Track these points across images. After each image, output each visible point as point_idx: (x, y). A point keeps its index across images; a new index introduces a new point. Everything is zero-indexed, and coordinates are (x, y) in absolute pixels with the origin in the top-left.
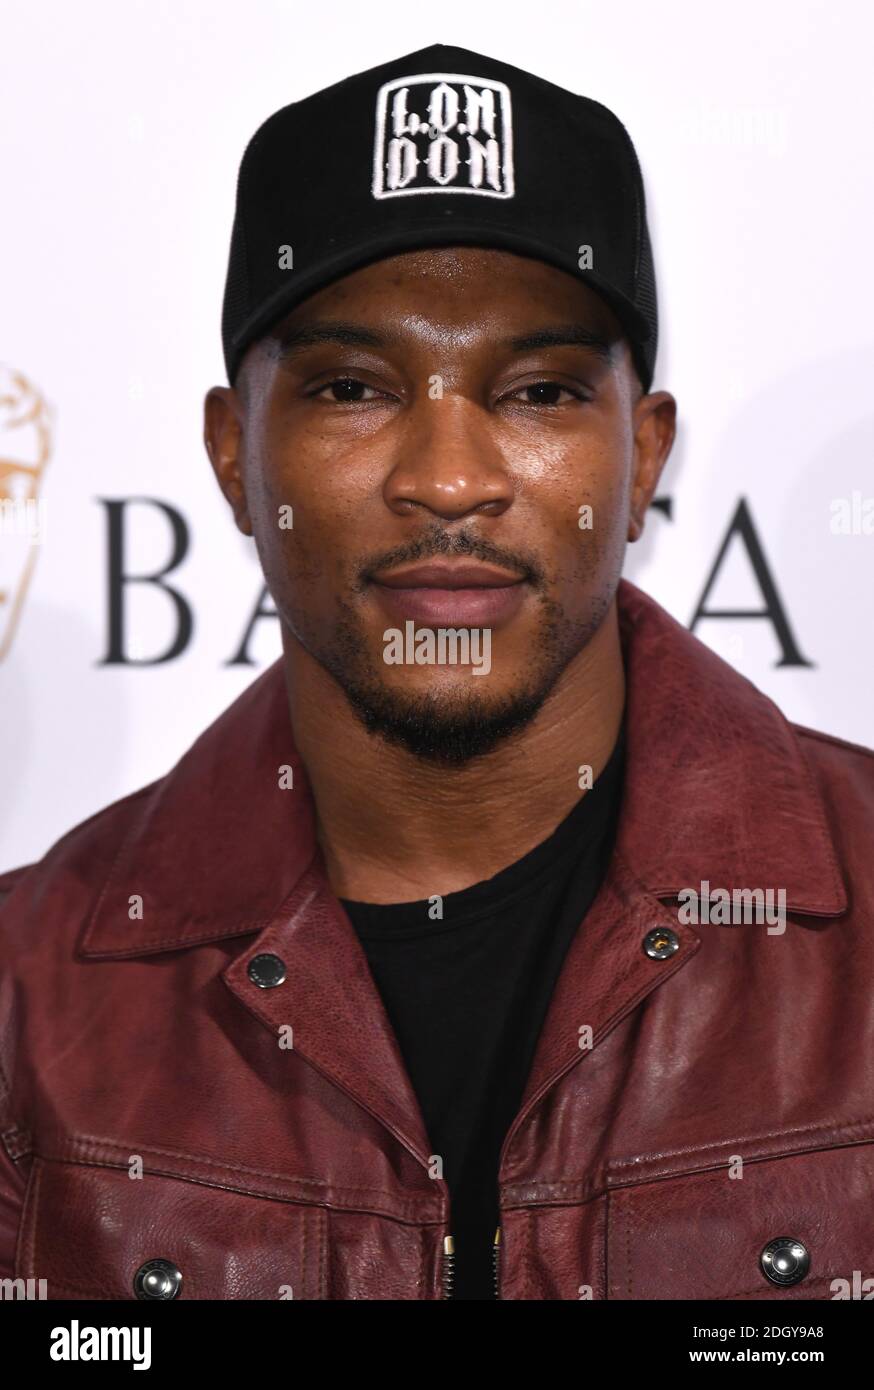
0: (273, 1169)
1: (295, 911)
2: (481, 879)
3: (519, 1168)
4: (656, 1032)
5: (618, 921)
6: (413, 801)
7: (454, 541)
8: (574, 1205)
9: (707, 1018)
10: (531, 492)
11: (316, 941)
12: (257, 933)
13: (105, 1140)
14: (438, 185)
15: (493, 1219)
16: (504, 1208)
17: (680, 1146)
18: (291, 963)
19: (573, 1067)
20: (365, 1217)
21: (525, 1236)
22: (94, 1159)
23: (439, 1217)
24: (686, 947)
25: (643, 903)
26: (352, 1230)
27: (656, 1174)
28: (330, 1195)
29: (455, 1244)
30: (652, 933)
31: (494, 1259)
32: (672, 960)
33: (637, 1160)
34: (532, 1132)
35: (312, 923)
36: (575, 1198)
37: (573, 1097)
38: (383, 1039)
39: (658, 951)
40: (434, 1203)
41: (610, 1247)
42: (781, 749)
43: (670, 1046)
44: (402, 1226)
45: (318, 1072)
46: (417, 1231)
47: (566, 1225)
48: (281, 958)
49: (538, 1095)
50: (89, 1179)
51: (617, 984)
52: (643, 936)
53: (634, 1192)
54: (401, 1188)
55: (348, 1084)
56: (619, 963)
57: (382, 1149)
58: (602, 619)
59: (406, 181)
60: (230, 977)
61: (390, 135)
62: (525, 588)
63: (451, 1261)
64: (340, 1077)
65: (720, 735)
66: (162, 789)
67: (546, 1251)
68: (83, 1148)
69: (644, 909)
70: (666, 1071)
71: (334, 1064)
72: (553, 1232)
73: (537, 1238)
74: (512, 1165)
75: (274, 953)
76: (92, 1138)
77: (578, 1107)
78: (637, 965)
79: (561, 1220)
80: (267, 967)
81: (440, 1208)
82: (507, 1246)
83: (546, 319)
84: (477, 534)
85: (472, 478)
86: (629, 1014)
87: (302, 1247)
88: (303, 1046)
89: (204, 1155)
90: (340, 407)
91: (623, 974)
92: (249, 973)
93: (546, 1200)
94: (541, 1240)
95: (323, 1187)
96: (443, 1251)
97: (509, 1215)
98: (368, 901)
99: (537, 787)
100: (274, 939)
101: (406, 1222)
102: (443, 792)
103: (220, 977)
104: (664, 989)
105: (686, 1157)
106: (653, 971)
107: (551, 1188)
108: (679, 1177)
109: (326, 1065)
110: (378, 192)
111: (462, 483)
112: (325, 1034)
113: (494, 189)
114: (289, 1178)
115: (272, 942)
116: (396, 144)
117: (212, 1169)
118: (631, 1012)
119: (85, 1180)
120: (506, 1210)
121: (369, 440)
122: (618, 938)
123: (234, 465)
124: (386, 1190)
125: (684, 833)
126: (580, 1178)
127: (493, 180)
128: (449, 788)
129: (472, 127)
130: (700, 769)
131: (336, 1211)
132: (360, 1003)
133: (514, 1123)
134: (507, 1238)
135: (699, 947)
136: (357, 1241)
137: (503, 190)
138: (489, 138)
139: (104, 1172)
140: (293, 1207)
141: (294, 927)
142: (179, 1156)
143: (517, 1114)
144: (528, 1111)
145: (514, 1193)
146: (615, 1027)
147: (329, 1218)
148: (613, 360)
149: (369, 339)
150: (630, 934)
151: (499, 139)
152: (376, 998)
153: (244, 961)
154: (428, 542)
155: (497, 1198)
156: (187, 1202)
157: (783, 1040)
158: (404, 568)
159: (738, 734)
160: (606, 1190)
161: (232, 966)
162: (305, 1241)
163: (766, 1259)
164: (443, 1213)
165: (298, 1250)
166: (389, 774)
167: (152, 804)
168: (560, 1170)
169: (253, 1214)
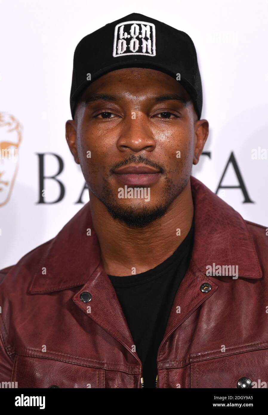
0: (88, 358)
1: (94, 279)
2: (150, 268)
3: (163, 357)
4: (205, 315)
5: (193, 281)
6: (129, 244)
7: (138, 158)
8: (180, 368)
9: (220, 310)
10: (161, 144)
11: (101, 288)
12: (83, 285)
13: (37, 349)
14: (133, 52)
15: (155, 372)
16: (159, 369)
17: (212, 350)
18: (93, 294)
19: (180, 326)
20: (116, 372)
21: (165, 378)
22: (34, 355)
23: (139, 372)
24: (213, 289)
25: (200, 276)
26: (113, 376)
27: (205, 358)
28: (106, 365)
29: (144, 380)
30: (203, 285)
31: (156, 385)
32: (209, 293)
33: (199, 354)
34: (167, 346)
35: (99, 283)
36: (180, 366)
37: (179, 335)
38: (121, 318)
39: (205, 290)
40: (137, 368)
41: (191, 381)
42: (242, 228)
43: (209, 319)
44: (128, 375)
45: (102, 328)
46: (132, 377)
47: (178, 374)
48: (90, 293)
49: (169, 335)
50: (32, 361)
51: (192, 300)
52: (200, 285)
53: (199, 364)
54: (128, 363)
55: (111, 331)
56: (193, 294)
57: (121, 351)
58: (185, 186)
59: (123, 51)
60: (75, 299)
61: (118, 38)
62: (160, 174)
63: (143, 386)
64: (109, 329)
65: (223, 224)
66: (53, 242)
67: (172, 382)
68: (30, 352)
69: (200, 277)
70: (208, 327)
71: (106, 326)
72: (174, 376)
73: (169, 378)
74: (161, 356)
75: (87, 291)
76: (33, 349)
77: (181, 338)
78: (198, 294)
79: (176, 373)
80: (86, 296)
81: (139, 369)
82: (160, 381)
83: (165, 92)
84: (145, 157)
85: (143, 139)
86: (196, 310)
87: (97, 382)
88: (97, 320)
89: (67, 354)
90: (104, 120)
91: (194, 297)
92: (80, 298)
93: (172, 367)
94: (170, 379)
95: (104, 363)
96: (140, 382)
97: (160, 371)
98: (116, 275)
99: (167, 239)
100: (88, 287)
101: (129, 373)
102: (138, 241)
103: (71, 299)
104: (207, 301)
105: (214, 353)
106: (203, 296)
107: (173, 363)
108: (212, 359)
109: (104, 326)
110: (114, 55)
111: (140, 141)
112: (104, 316)
113: (150, 54)
114: (93, 360)
115: (87, 288)
116: (120, 41)
117: (69, 358)
118: (197, 309)
119: (31, 362)
120: (159, 370)
121: (112, 129)
122: (193, 286)
123: (74, 144)
124: (123, 364)
125: (212, 254)
126: (182, 360)
127: (150, 51)
128: (140, 239)
129: (143, 36)
130: (217, 234)
131: (107, 370)
132: (114, 307)
133: (162, 343)
134: (160, 378)
135: (217, 289)
136: (114, 379)
137: (152, 54)
138: (149, 39)
139: (37, 359)
140: (95, 369)
141: (94, 284)
142: (60, 354)
143: (162, 340)
144: (166, 339)
145: (162, 365)
146: (192, 313)
147: (106, 373)
148: (187, 105)
149: (112, 99)
150: (196, 285)
151: (152, 39)
152: (119, 305)
153: (79, 294)
154: (130, 159)
155: (157, 366)
156: (62, 368)
157: (243, 317)
158: (123, 168)
159: (228, 224)
160: (190, 364)
161: (75, 296)
162: (98, 379)
163: (239, 384)
164: (140, 371)
165: (96, 382)
166: (123, 235)
167: (50, 247)
168: (176, 357)
169: (82, 372)
